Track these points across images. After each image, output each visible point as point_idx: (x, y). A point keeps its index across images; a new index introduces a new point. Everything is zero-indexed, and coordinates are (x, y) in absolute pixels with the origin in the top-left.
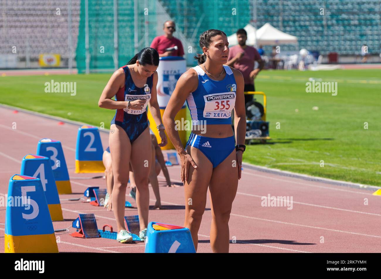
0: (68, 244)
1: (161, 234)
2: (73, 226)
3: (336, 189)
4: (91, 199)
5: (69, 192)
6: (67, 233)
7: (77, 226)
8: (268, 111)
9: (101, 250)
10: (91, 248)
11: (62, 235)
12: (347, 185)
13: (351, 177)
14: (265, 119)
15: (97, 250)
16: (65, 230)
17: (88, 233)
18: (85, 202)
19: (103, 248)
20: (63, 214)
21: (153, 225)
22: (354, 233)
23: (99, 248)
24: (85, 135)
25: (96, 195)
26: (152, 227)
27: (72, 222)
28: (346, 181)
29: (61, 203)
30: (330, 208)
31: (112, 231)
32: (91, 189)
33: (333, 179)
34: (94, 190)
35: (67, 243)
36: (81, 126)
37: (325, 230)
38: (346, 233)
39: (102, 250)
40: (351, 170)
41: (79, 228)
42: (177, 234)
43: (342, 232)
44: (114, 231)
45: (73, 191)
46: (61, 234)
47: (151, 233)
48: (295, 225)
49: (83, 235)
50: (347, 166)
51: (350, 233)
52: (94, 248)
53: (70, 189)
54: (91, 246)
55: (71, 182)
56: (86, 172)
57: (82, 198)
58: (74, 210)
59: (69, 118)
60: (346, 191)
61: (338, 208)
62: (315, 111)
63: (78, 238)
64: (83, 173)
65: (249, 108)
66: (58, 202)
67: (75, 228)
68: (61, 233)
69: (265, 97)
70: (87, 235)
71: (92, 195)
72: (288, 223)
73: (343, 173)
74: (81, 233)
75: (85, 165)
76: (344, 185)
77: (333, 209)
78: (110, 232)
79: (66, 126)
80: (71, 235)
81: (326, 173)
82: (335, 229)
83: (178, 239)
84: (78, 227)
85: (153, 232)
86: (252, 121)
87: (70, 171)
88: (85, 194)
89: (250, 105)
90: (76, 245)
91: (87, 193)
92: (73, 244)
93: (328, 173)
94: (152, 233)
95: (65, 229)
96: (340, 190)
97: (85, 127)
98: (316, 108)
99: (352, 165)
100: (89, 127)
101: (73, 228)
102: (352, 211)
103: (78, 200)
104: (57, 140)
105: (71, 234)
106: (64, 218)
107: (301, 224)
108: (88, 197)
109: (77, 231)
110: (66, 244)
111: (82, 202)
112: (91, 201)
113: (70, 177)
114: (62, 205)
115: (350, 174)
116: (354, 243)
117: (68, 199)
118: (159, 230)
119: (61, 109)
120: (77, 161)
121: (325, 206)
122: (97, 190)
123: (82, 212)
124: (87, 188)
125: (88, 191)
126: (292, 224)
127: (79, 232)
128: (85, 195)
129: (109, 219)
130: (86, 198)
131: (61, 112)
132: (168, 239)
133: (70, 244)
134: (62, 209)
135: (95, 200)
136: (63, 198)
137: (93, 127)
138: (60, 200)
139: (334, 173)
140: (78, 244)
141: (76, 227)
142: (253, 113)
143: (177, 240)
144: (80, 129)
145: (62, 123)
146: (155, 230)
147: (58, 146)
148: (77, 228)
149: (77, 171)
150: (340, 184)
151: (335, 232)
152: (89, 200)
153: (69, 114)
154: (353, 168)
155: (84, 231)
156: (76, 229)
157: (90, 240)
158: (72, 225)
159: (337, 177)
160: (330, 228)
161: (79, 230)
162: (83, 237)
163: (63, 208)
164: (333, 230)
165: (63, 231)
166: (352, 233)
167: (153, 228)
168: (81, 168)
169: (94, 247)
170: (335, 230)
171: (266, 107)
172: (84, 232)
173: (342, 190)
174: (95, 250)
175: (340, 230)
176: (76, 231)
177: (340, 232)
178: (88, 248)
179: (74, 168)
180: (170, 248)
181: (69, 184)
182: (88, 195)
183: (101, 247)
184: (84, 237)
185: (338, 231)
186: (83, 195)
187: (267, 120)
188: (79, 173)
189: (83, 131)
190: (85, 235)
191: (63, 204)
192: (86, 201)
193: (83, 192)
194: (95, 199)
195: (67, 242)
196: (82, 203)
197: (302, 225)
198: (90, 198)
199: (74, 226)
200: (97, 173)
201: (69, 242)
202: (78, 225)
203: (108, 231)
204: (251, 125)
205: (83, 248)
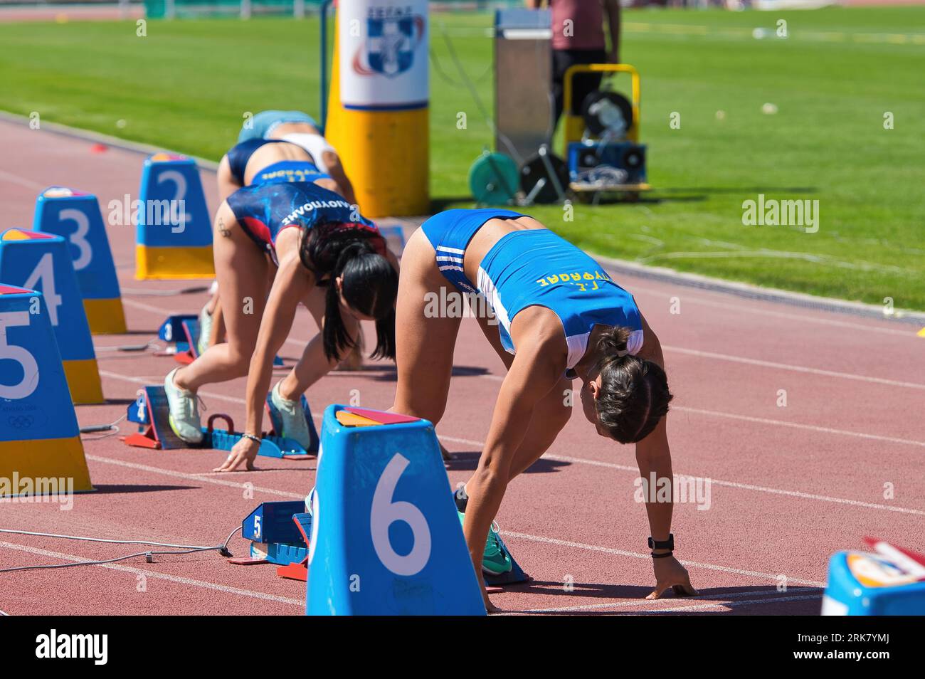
0: (116, 465)
1: (357, 435)
2: (129, 418)
3: (823, 321)
4: (177, 346)
5: (119, 327)
6: (114, 435)
7: (139, 418)
8: (642, 115)
9: (201, 479)
10: (175, 474)
11: (100, 441)
12: (850, 310)
13: (862, 288)
14: (635, 137)
15: (191, 480)
16: (109, 428)
17: (168, 436)
18: (161, 355)
19: (207, 474)
20: (104, 386)
21: (338, 413)
22: (867, 436)
23: (199, 474)
24: (163, 177)
25: (189, 337)
26: (336, 417)
27: (126, 407)
28: (849, 299)
29: (98, 356)
30: (806, 370)
31: (231, 431)
32: (176, 322)
33: (814, 294)
34: (185, 324)
35: (113, 462)
36: (150, 155)
37: (792, 428)
38: (846, 436)
39: (205, 479)
40: (860, 271)
41: (146, 422)
42: (400, 438)
43: (835, 434)
44: (236, 429)
45: (131, 325)
46: (99, 439)
47: (331, 435)
48: (713, 413)
49: (156, 443)
50: (850, 261)
51: (856, 434)
52: (184, 475)
53: (123, 322)
54: (176, 470)
55: (125, 301)
56: (165, 276)
57: (154, 344)
58: (133, 375)
59: (120, 134)
60: (848, 325)
61: (825, 369)
62: (769, 116)
63: (141, 449)
64: (159, 280)
65: (594, 109)
66: (91, 355)
67: (134, 421)
68: (99, 434)
69: (635, 81)
70: (166, 443)
71: (179, 336)
72: (694, 411)
73: (841, 279)
74: (150, 435)
75: (161, 258)
76: (842, 309)
77: (813, 374)
78: (227, 433)
79: (111, 155)
80: (123, 440)
81: (796, 278)
82: (819, 423)
83: (404, 449)
84: (142, 419)
85: (338, 431)
86: (602, 143)
87: (121, 274)
88: (160, 333)
89: (597, 101)
90: (138, 466)
91: (165, 331)
92: (130, 465)
93: (801, 279)
94: (333, 435)
95: (108, 425)
96: (832, 322)
97: (162, 156)
98: (769, 108)
99: (865, 257)
100: (171, 157)
101: (129, 422)
102: (862, 378)
103: (143, 349)
104: (88, 192)
105: (123, 438)
106: (107, 395)
107: (729, 412)
108: (170, 342)
109: (141, 430)
110: (111, 464)
111: (154, 355)
112: (178, 351)
113: (123, 290)
114: (100, 364)
115: (858, 281)
116: (866, 461)
117: (115, 348)
118: (354, 426)
119: (99, 111)
120: (140, 249)
121: (793, 365)
122: (192, 322)
123: (154, 381)
124: (165, 319)
125: (169, 327)
126: (704, 412)
127: (144, 433)
128: (163, 338)
129: (225, 398)
130: (165, 344)
131: (98, 119)
132: (376, 451)
133: (121, 463)
134: (102, 373)
135: (188, 351)
136: (103, 345)
137: (183, 157)
138: (97, 349)
139: (816, 279)
140: (142, 464)
141: (137, 420)
142: (605, 120)
143: (401, 453)
144: (148, 163)
145: (103, 147)
146: (341, 425)
147: (91, 208)
148: (141, 423)
149: (140, 273)
150: (832, 308)
151: (817, 433)
152: (171, 350)
153: (121, 124)
154: (866, 266)
155: (157, 431)
156: (136, 426)
157: (174, 455)
158: (126, 415)
159: (824, 290)
160: (804, 423)
161: (146, 429)
162: (155, 446)
163: (104, 370)
164: (813, 427)
165: (104, 429)
166: (861, 435)
167: (338, 420)
168: (152, 265)
169: (184, 472)
170: (818, 429)
171: (640, 105)
172: (158, 434)
173: (838, 323)
174: (186, 479)
175: (831, 426)
176: (137, 429)
177: (829, 433)
178: (168, 474)
179: (133, 266)
180: (382, 473)
181: (120, 306)
182: (169, 336)
183: (203, 473)
184: (159, 448)
185: (826, 430)
186: (155, 338)
187: (642, 139)
188: (146, 279)
189: (156, 169)
190: (160, 441)
191: (103, 359)
192: (163, 353)
193: (156, 328)
194: (189, 347)
195: (113, 458)
196: (153, 358)
197: (731, 416)
198: (175, 344)
199: (132, 416)
200: (192, 278)
201: (118, 459)
202: (141, 415)
203: (222, 430)
204: (599, 152)
205: (154, 474)
